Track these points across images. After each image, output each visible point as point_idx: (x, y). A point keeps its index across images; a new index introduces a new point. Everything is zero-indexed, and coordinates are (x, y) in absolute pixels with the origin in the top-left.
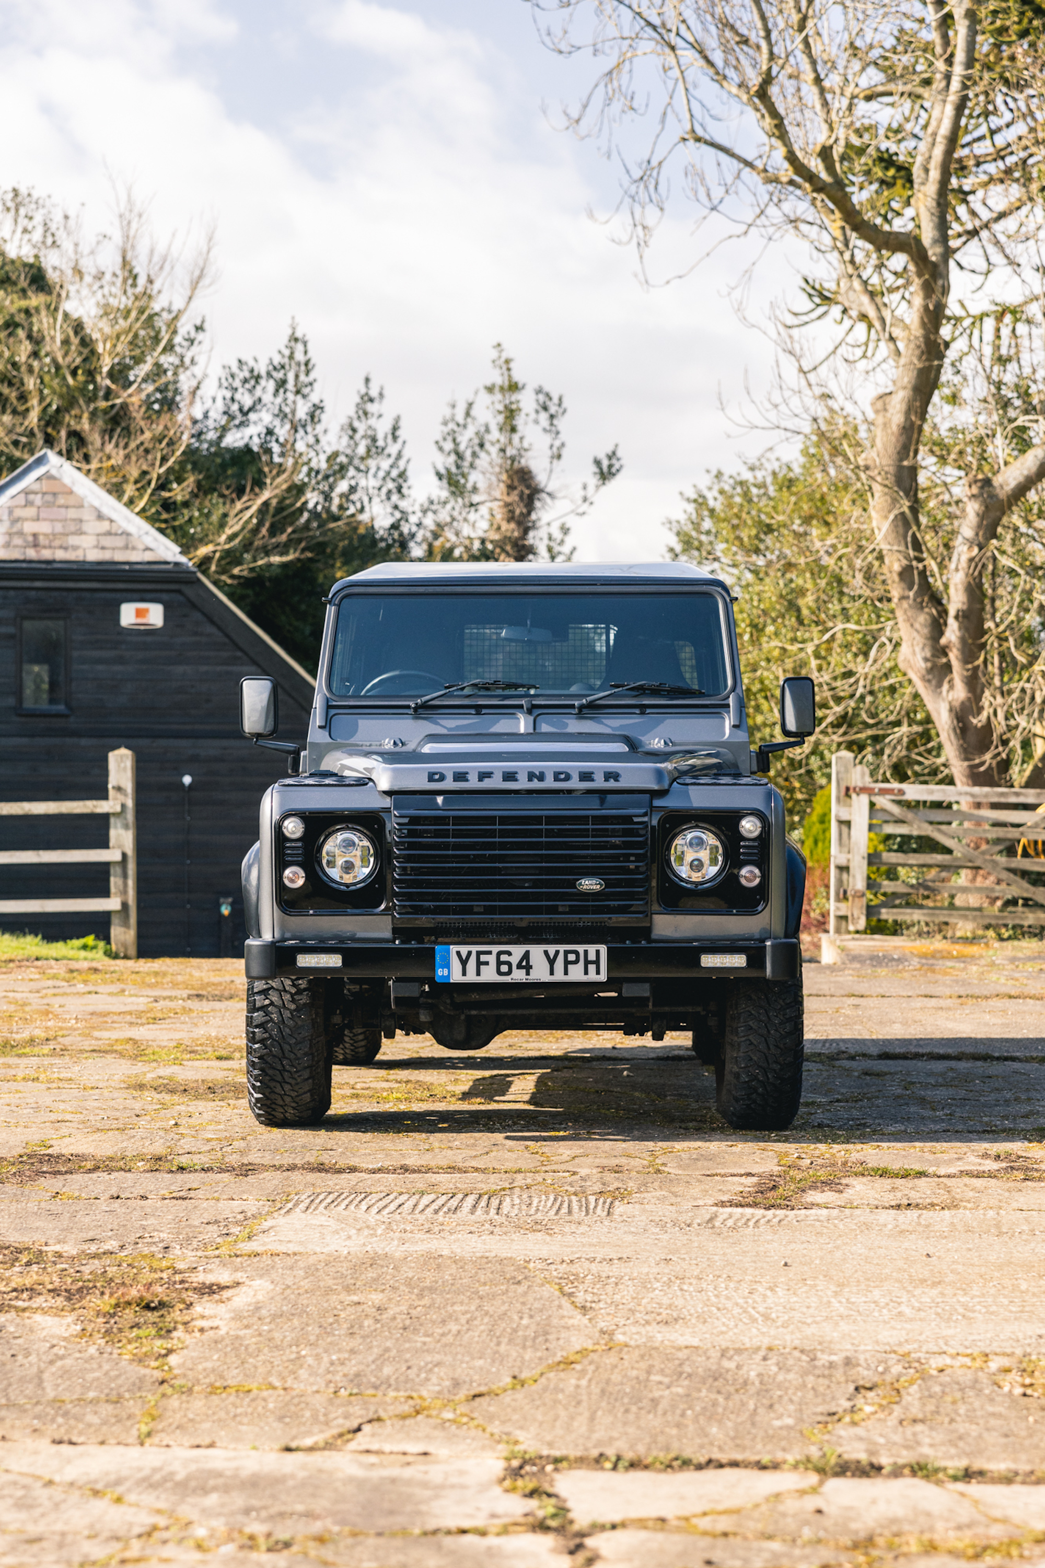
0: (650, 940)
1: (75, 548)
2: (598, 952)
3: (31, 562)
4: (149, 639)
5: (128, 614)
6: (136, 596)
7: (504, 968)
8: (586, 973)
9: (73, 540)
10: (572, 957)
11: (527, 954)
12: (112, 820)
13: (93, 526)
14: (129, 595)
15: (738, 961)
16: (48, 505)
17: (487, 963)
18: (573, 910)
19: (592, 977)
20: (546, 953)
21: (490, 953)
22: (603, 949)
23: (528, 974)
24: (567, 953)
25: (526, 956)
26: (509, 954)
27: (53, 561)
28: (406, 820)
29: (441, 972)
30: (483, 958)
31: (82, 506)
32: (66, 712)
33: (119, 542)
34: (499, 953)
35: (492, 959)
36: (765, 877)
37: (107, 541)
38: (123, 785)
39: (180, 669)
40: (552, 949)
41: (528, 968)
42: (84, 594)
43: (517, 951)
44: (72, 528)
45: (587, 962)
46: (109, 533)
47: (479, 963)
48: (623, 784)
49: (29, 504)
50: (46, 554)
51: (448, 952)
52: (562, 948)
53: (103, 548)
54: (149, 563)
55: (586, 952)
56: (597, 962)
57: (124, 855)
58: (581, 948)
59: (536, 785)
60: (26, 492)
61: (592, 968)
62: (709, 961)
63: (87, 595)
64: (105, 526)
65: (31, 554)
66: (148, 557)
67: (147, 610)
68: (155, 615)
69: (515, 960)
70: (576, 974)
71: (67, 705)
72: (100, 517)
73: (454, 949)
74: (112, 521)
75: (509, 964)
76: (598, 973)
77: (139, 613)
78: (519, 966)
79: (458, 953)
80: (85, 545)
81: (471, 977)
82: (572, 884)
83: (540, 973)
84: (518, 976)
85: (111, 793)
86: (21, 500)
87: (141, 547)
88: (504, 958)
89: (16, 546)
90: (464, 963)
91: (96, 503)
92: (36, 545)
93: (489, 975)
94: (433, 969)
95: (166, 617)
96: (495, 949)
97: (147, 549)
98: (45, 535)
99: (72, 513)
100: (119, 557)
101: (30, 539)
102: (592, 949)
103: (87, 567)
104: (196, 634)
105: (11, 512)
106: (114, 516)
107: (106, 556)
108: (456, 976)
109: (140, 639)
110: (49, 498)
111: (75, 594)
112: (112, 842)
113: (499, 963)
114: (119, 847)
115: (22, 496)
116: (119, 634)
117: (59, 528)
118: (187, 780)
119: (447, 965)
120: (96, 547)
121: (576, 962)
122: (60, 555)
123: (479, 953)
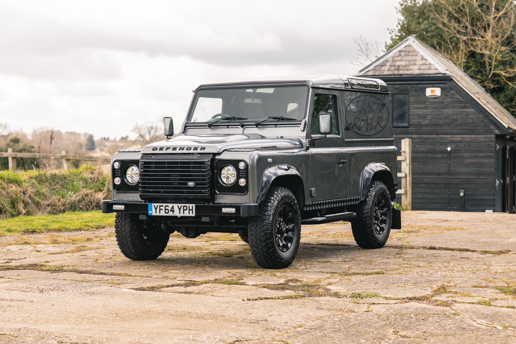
0: (214, 203)
1: (411, 70)
2: (192, 206)
3: (395, 75)
4: (436, 100)
5: (429, 92)
6: (431, 85)
7: (167, 211)
8: (189, 213)
9: (411, 67)
10: (185, 208)
11: (173, 206)
12: (402, 163)
13: (419, 62)
14: (429, 85)
15: (233, 210)
16: (406, 55)
17: (162, 209)
18: (188, 193)
19: (191, 215)
20: (178, 206)
21: (163, 206)
22: (194, 205)
23: (173, 213)
24: (184, 206)
25: (173, 207)
26: (168, 206)
27: (403, 75)
28: (143, 163)
29: (150, 212)
30: (161, 208)
31: (417, 55)
32: (408, 126)
33: (426, 67)
34: (166, 206)
35: (163, 208)
36: (247, 182)
37: (422, 67)
38: (406, 151)
39: (447, 110)
40: (180, 205)
41: (173, 211)
42: (414, 85)
43: (170, 205)
44: (412, 63)
45: (189, 210)
46: (424, 64)
47: (160, 209)
48: (206, 151)
49: (400, 55)
50: (401, 72)
51: (152, 205)
52: (183, 205)
53: (421, 69)
54: (435, 74)
55: (189, 206)
56: (192, 210)
57: (406, 175)
58: (188, 205)
59: (181, 151)
60: (400, 51)
61: (191, 211)
62: (225, 210)
63: (415, 86)
64: (424, 62)
65: (396, 72)
66: (436, 72)
67: (435, 90)
68: (437, 92)
69: (170, 208)
70: (186, 214)
71: (408, 123)
72: (423, 59)
73: (153, 204)
74: (426, 60)
75: (168, 210)
76: (192, 213)
77: (432, 91)
78: (171, 211)
79: (154, 206)
80: (414, 69)
81: (158, 214)
82: (186, 184)
83: (177, 213)
84: (171, 214)
85: (402, 154)
86: (398, 54)
87: (434, 68)
88: (167, 208)
89: (392, 70)
90: (156, 209)
91: (422, 54)
92: (398, 70)
93: (163, 213)
94: (148, 211)
95: (442, 93)
96: (164, 205)
97: (436, 69)
98: (403, 66)
99: (414, 58)
100: (426, 72)
101: (397, 67)
102: (191, 205)
103: (414, 76)
104: (452, 98)
105: (393, 58)
106: (427, 58)
107: (421, 72)
108: (154, 214)
109: (433, 100)
110: (407, 53)
111: (411, 86)
112: (402, 170)
113: (165, 209)
114: (404, 172)
115: (399, 52)
116: (426, 99)
117: (407, 63)
118: (449, 149)
119: (151, 210)
120: (418, 69)
121: (186, 210)
122: (406, 72)
123: (160, 206)
